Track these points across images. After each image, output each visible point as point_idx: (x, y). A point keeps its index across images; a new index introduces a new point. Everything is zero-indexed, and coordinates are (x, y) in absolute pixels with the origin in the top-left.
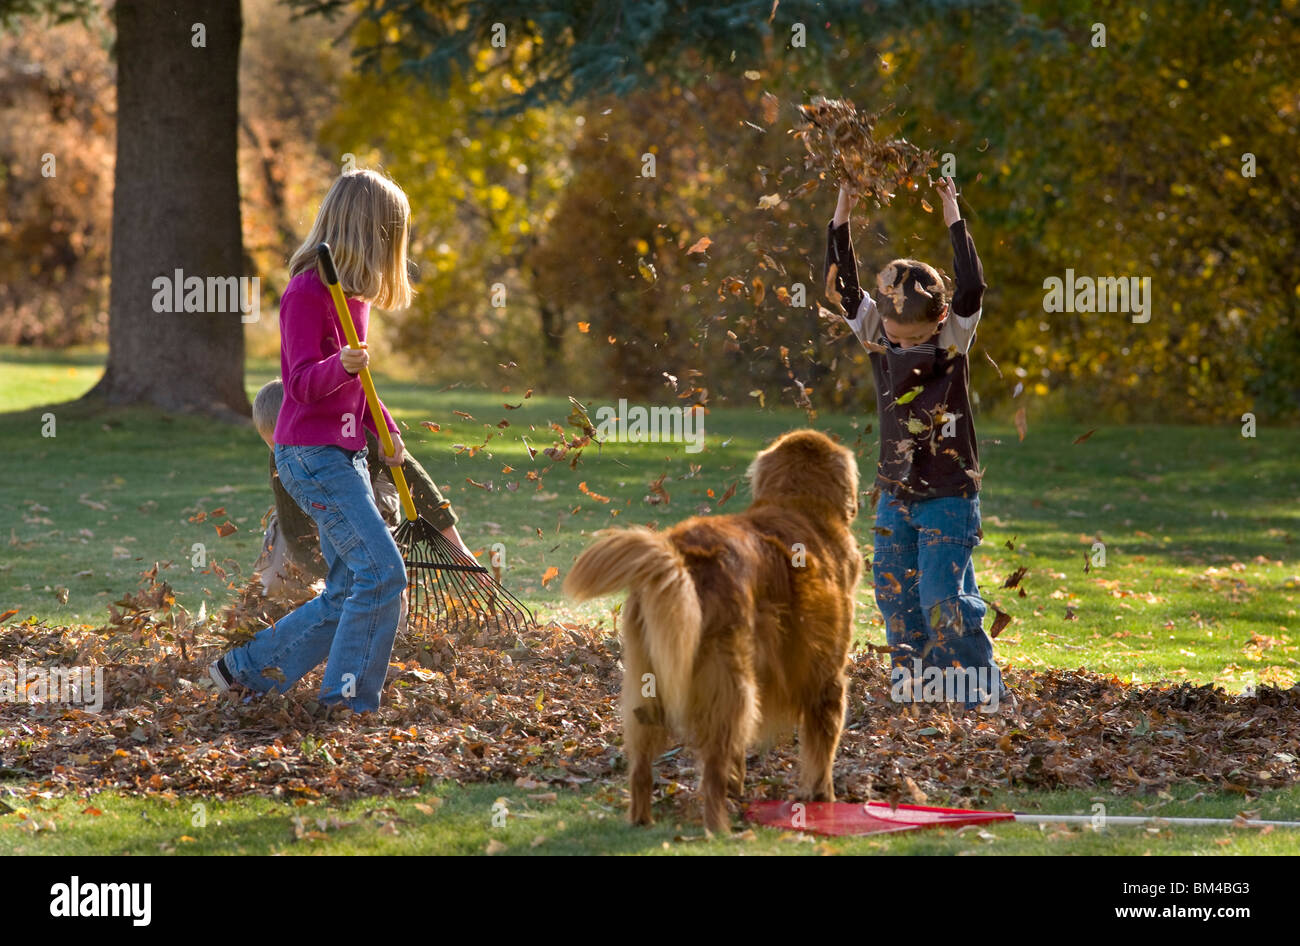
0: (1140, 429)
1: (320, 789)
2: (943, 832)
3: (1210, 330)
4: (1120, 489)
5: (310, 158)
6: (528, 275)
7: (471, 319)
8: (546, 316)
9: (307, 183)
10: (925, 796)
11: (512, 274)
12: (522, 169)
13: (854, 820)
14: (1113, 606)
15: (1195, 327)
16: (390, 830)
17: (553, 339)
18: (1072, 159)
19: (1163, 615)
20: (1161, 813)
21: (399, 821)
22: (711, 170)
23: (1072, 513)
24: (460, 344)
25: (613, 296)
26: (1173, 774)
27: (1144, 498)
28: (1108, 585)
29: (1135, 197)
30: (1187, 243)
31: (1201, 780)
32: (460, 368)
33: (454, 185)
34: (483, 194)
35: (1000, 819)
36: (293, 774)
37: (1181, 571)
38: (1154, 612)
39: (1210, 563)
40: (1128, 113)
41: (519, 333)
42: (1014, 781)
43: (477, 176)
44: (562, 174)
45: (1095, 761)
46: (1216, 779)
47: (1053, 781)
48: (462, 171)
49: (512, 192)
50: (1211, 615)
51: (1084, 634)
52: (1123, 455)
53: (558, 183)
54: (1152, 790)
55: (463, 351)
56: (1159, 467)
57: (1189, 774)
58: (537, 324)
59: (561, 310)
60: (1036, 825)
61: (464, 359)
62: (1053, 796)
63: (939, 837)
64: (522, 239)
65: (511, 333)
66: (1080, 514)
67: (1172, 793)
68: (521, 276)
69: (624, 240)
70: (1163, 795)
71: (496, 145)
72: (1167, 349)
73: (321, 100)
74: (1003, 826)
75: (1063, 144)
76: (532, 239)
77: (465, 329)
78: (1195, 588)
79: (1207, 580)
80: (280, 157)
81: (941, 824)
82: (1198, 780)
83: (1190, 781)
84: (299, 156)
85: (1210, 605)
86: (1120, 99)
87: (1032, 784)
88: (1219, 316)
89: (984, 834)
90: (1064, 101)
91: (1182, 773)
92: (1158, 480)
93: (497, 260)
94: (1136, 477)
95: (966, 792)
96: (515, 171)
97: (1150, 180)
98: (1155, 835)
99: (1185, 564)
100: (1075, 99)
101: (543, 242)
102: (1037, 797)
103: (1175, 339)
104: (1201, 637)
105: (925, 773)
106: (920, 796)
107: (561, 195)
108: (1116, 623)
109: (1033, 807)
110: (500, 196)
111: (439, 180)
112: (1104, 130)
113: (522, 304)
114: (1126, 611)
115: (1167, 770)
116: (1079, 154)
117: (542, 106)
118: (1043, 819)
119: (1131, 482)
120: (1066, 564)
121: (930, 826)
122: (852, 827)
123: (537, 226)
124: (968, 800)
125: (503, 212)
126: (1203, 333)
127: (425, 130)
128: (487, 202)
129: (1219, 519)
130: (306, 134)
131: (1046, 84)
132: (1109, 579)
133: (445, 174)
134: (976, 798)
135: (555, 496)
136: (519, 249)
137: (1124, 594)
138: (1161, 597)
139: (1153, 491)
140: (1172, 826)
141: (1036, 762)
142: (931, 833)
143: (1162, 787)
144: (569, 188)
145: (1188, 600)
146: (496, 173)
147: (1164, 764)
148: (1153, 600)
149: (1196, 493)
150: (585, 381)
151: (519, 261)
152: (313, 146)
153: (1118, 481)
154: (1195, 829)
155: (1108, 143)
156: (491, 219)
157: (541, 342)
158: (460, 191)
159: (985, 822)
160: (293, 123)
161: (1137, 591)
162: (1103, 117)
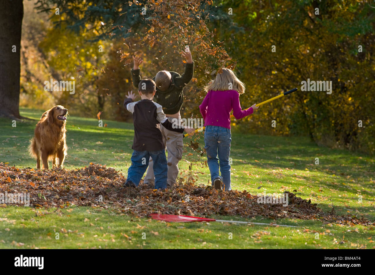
0: (260, 136)
1: (42, 205)
2: (197, 222)
3: (280, 111)
4: (253, 150)
5: (36, 52)
6: (95, 87)
7: (78, 98)
8: (99, 98)
9: (34, 59)
10: (194, 214)
11: (90, 87)
12: (96, 58)
13: (176, 219)
14: (247, 177)
15: (276, 110)
16: (60, 215)
17: (101, 105)
18: (245, 62)
19: (259, 180)
20: (252, 221)
21: (62, 213)
22: (148, 60)
23: (239, 155)
24: (75, 105)
25: (118, 94)
26: (256, 214)
27: (259, 153)
28: (246, 172)
29: (262, 74)
30: (275, 87)
31: (263, 215)
32: (75, 112)
33: (76, 61)
34: (84, 64)
35: (212, 221)
36: (36, 201)
37: (266, 170)
38: (257, 179)
39: (273, 169)
40: (261, 51)
41: (92, 103)
42: (216, 213)
43: (83, 59)
44: (106, 60)
45: (237, 210)
46: (267, 216)
47: (226, 213)
48: (78, 58)
49: (92, 64)
50: (272, 181)
51: (239, 183)
52: (255, 142)
53: (105, 62)
54: (251, 217)
55: (76, 107)
56: (264, 146)
57: (260, 214)
58: (97, 100)
59: (104, 97)
60: (221, 222)
61: (76, 109)
62: (226, 217)
63: (196, 223)
64: (94, 77)
65: (90, 103)
66: (241, 155)
67: (255, 218)
68: (93, 87)
69: (122, 79)
70: (253, 218)
71: (88, 50)
72: (268, 115)
73: (40, 36)
74: (212, 222)
75: (243, 58)
76: (96, 77)
77: (76, 101)
78: (269, 174)
79: (272, 173)
80: (27, 51)
81: (197, 221)
82: (262, 215)
83: (260, 216)
84: (32, 51)
85: (272, 179)
86: (259, 46)
87: (221, 214)
88: (283, 107)
89: (208, 223)
90: (244, 47)
91: (259, 214)
92: (263, 149)
93: (87, 82)
94: (257, 148)
95: (204, 214)
96: (93, 58)
97: (266, 69)
98: (250, 226)
99: (267, 169)
100: (247, 46)
101: (100, 78)
102: (222, 217)
103: (270, 113)
104: (269, 186)
105: (194, 210)
106: (192, 214)
107: (106, 65)
108: (247, 181)
109: (221, 219)
110: (89, 65)
111: (72, 59)
112: (254, 55)
113: (93, 95)
114: (250, 179)
115: (255, 213)
116: (247, 61)
117: (103, 40)
118: (222, 221)
119: (256, 149)
120: (236, 167)
121: (194, 221)
122: (175, 221)
123: (98, 73)
124: (204, 216)
125: (89, 69)
126: (278, 111)
127: (69, 46)
128: (86, 66)
129: (278, 159)
130: (35, 45)
131: (239, 42)
132: (246, 171)
133: (74, 58)
134: (207, 216)
135: (102, 143)
136: (93, 80)
137: (250, 175)
138: (259, 176)
139: (261, 151)
140: (254, 224)
141: (222, 209)
142: (194, 223)
143: (253, 216)
144: (107, 64)
145: (266, 177)
146: (88, 58)
147: (254, 211)
148: (257, 177)
149: (273, 152)
150: (109, 117)
151: (93, 83)
152: (37, 48)
153: (252, 149)
154: (260, 225)
155: (255, 59)
156: (86, 71)
157: (98, 106)
158: (78, 63)
159: (208, 221)
160: (32, 41)
161: (253, 174)
162: (254, 51)
